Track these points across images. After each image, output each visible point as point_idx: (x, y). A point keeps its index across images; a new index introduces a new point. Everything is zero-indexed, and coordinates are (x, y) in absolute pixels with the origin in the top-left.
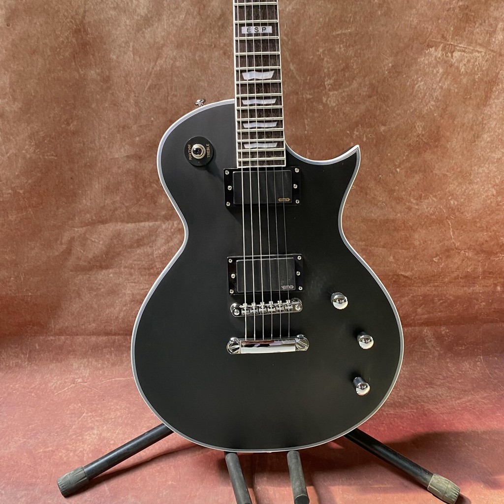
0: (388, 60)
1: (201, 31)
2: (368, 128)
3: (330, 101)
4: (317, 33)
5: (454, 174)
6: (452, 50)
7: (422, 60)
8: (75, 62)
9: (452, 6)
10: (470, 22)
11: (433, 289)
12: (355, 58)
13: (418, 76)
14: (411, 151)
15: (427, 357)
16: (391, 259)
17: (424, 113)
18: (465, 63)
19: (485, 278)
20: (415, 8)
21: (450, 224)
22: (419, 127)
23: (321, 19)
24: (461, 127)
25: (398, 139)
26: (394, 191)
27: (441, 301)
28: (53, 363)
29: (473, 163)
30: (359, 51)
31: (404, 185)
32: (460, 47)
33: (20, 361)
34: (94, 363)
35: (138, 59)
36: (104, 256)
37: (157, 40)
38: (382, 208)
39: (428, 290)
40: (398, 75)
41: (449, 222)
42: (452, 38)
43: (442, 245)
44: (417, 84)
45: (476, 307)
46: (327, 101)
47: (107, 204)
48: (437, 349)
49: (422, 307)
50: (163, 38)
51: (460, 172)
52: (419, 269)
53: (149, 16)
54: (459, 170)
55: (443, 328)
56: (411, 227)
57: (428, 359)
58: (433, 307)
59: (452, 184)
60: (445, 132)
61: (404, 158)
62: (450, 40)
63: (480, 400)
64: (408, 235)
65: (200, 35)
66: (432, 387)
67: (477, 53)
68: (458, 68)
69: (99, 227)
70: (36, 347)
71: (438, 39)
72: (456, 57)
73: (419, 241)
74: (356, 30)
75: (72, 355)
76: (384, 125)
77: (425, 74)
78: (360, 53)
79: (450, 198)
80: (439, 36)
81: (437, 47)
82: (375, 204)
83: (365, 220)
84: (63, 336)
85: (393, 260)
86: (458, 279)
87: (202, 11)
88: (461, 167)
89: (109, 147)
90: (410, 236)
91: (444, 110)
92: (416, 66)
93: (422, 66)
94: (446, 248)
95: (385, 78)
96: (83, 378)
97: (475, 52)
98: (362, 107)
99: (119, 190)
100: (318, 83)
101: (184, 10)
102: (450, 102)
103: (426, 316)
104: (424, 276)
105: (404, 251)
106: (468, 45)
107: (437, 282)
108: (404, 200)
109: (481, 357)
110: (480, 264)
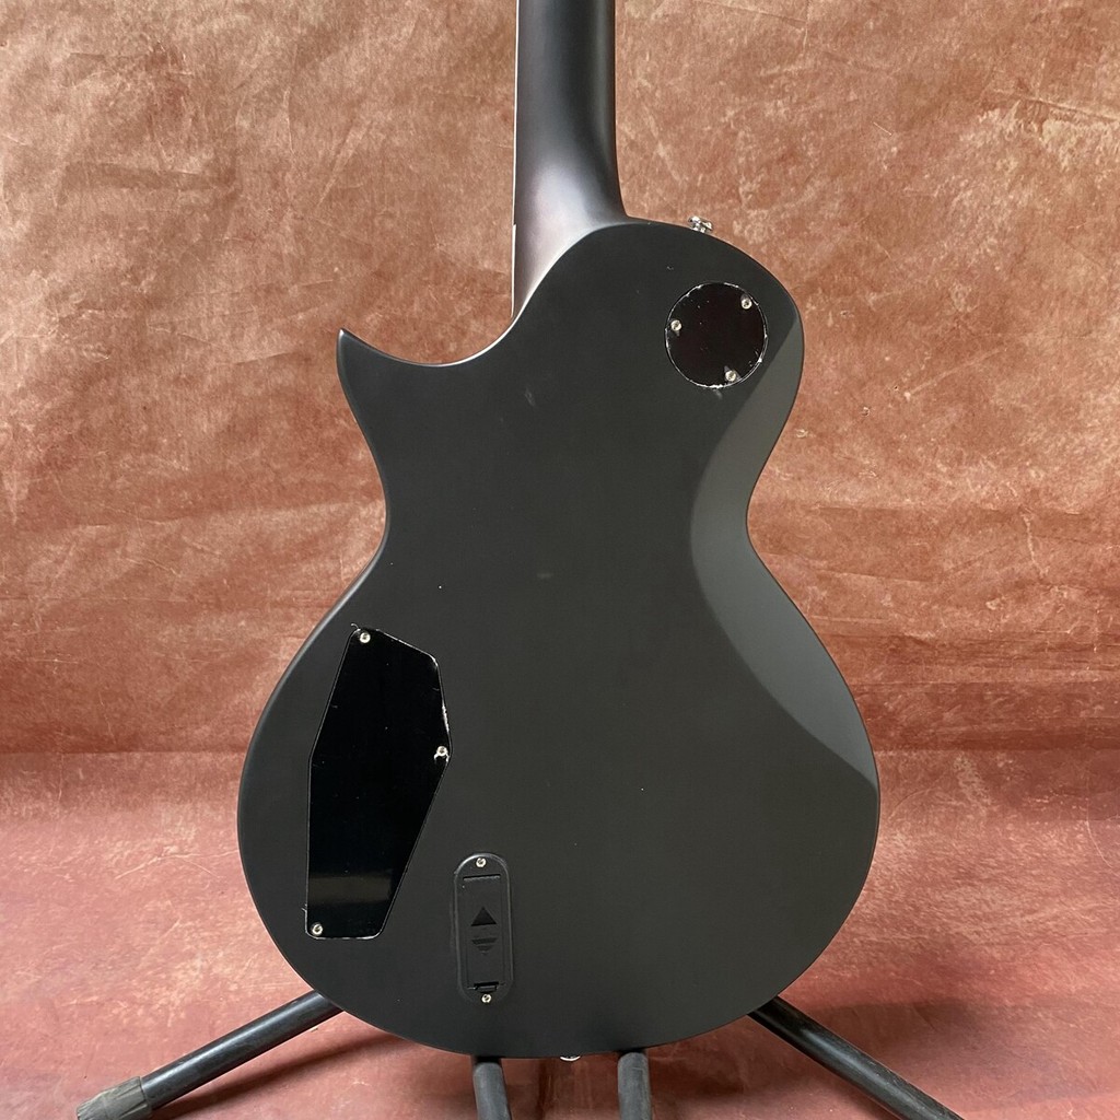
0: (888, 137)
1: (452, 65)
2: (838, 296)
3: (751, 232)
4: (722, 73)
5: (1039, 406)
6: (1040, 117)
7: (970, 138)
8: (152, 135)
9: (1044, 11)
10: (1086, 49)
11: (983, 672)
12: (812, 133)
13: (959, 177)
14: (939, 351)
15: (962, 819)
16: (887, 600)
17: (970, 264)
18: (1070, 146)
19: (1105, 651)
20: (956, 13)
21: (1028, 524)
22: (960, 295)
23: (731, 40)
24: (1057, 300)
25: (909, 323)
26: (897, 444)
27: (1001, 699)
28: (115, 810)
29: (1084, 381)
30: (821, 116)
31: (921, 429)
32: (1060, 108)
33: (43, 806)
34: (207, 812)
35: (302, 130)
36: (225, 582)
37: (349, 84)
38: (868, 484)
39: (972, 674)
40: (913, 174)
41: (1026, 520)
42: (1041, 89)
43: (1008, 571)
44: (956, 195)
45: (1083, 714)
46: (742, 232)
47: (231, 467)
48: (985, 801)
49: (955, 710)
50: (361, 80)
51: (1054, 403)
52: (953, 626)
53: (329, 26)
54: (1051, 397)
55: (1000, 756)
56: (937, 529)
57: (963, 823)
58: (980, 711)
59: (1032, 431)
60: (1021, 309)
61: (923, 367)
62: (1037, 93)
63: (1077, 915)
64: (929, 548)
65: (450, 74)
66: (970, 885)
67: (1101, 123)
68: (1054, 159)
69: (212, 518)
70: (78, 776)
71: (1008, 88)
72: (1050, 132)
73: (954, 562)
74: (815, 65)
75: (160, 794)
76: (876, 289)
77: (977, 172)
78: (823, 121)
79: (1028, 464)
80: (1012, 83)
81: (1004, 106)
82: (852, 474)
83: (829, 511)
84: (137, 751)
85: (892, 605)
86: (1043, 650)
87: (453, 19)
88: (1055, 391)
89: (233, 337)
90: (933, 549)
91: (1019, 258)
92: (955, 152)
93: (969, 153)
94: (1017, 579)
95: (881, 180)
96: (181, 844)
97: (1097, 121)
98: (826, 248)
99: (257, 434)
100: (723, 188)
101: (413, 14)
102: (1032, 239)
103: (963, 729)
104: (963, 642)
105: (917, 583)
106: (1079, 105)
107: (993, 657)
108: (920, 465)
109: (1087, 823)
110: (1095, 618)
